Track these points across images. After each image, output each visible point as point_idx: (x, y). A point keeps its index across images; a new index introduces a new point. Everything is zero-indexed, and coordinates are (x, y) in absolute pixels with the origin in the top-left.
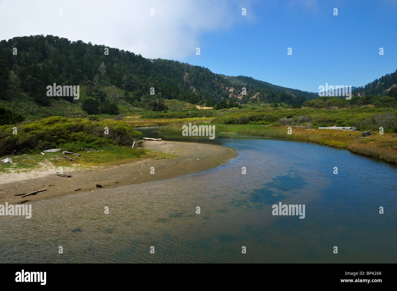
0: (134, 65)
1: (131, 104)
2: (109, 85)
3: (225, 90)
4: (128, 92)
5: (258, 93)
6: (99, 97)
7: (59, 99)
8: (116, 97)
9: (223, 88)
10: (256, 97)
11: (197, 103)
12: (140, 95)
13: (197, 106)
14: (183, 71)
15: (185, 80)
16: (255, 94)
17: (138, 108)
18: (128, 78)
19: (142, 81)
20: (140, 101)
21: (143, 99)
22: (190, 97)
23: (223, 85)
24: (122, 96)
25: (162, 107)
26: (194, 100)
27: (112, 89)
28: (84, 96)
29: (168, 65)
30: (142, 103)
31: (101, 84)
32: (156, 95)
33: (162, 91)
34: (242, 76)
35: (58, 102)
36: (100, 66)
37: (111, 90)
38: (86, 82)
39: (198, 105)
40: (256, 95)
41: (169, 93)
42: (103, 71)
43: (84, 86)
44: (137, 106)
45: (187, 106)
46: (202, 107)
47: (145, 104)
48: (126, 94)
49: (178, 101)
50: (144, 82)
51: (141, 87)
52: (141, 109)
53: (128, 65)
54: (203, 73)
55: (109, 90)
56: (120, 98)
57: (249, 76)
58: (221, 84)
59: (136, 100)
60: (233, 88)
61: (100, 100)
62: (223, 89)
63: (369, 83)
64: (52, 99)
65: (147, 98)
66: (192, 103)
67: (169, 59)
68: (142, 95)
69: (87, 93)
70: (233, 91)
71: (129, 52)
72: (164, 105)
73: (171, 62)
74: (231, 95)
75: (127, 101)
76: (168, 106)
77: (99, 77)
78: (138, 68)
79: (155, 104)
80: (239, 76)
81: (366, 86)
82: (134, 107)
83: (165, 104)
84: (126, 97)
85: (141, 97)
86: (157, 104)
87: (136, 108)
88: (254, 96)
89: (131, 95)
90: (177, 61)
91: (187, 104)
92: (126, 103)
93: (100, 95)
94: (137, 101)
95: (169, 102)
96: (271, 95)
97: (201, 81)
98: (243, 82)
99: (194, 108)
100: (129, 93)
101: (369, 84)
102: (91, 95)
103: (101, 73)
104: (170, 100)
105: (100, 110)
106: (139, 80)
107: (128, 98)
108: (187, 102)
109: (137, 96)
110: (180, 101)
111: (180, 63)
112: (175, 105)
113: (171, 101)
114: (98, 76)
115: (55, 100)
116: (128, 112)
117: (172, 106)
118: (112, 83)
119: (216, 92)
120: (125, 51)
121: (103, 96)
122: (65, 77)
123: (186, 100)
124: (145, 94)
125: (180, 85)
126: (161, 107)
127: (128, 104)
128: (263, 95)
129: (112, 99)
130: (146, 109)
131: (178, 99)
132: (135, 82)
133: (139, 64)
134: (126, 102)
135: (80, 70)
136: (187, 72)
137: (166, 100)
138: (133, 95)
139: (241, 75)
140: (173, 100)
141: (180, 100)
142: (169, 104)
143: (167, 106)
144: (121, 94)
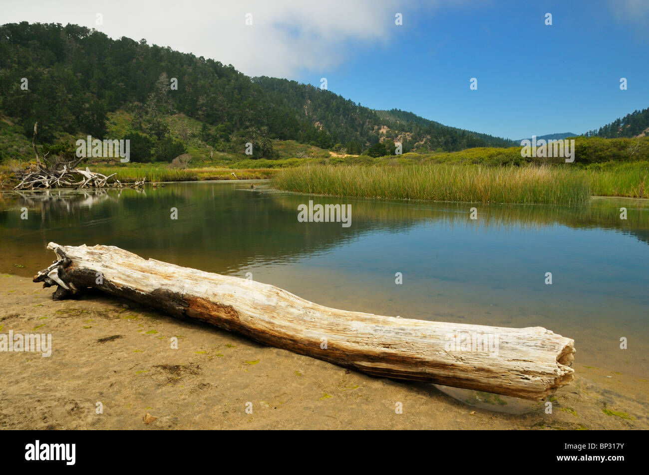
0: (220, 81)
1: (213, 146)
2: (175, 113)
3: (373, 130)
4: (207, 125)
5: (429, 137)
6: (153, 132)
7: (77, 133)
8: (186, 134)
9: (370, 126)
10: (425, 143)
11: (331, 148)
12: (228, 131)
13: (331, 153)
14: (303, 97)
15: (306, 112)
16: (423, 138)
17: (226, 154)
18: (208, 101)
19: (232, 107)
20: (230, 141)
21: (234, 139)
22: (318, 137)
23: (369, 122)
24: (197, 132)
25: (269, 152)
26: (326, 142)
27: (179, 120)
28: (128, 130)
29: (278, 87)
30: (233, 146)
31: (161, 111)
32: (259, 132)
33: (268, 125)
34: (398, 110)
35: (74, 137)
36: (159, 79)
37: (177, 121)
38: (131, 105)
39: (333, 151)
40: (424, 140)
41: (282, 129)
42: (163, 87)
43: (129, 113)
44: (223, 151)
45: (312, 153)
46: (341, 154)
47: (237, 147)
48: (204, 128)
49: (298, 144)
50: (237, 107)
51: (231, 117)
52: (230, 156)
53: (210, 81)
54: (336, 102)
55: (173, 122)
56: (194, 136)
57: (409, 111)
58: (366, 119)
59: (223, 139)
60: (385, 127)
61: (155, 137)
62: (370, 129)
63: (606, 125)
64: (62, 131)
65: (243, 136)
66: (322, 148)
67: (280, 77)
68: (233, 131)
69: (133, 125)
70: (387, 132)
71: (213, 61)
72: (271, 149)
73: (283, 82)
74: (382, 138)
75: (206, 141)
76: (280, 152)
77: (156, 98)
78: (227, 86)
79: (257, 147)
80: (393, 109)
81: (601, 129)
82: (217, 152)
83: (275, 148)
84: (204, 133)
85: (230, 134)
86: (259, 147)
87: (222, 154)
88: (422, 141)
89: (213, 130)
90: (293, 81)
91: (313, 148)
92: (203, 145)
93: (156, 128)
94: (224, 141)
95: (281, 144)
96: (450, 140)
97: (334, 115)
98: (399, 119)
99: (326, 155)
100: (209, 128)
101: (606, 127)
102: (141, 129)
103: (161, 91)
104: (282, 142)
105: (153, 155)
106: (227, 105)
107: (208, 135)
108: (312, 145)
109: (224, 133)
110: (301, 143)
111: (299, 83)
112: (291, 149)
113: (284, 144)
114: (155, 96)
115: (67, 134)
116: (208, 160)
117: (287, 153)
118: (180, 110)
119: (358, 133)
120: (206, 58)
121: (162, 130)
122: (95, 96)
123: (313, 142)
124: (238, 129)
125: (299, 118)
126: (267, 153)
127: (208, 146)
128: (437, 139)
129: (179, 136)
130: (239, 155)
131: (297, 140)
132: (221, 108)
133: (229, 81)
134: (204, 142)
135: (123, 84)
136: (309, 98)
137: (276, 141)
138: (216, 131)
139: (396, 109)
140: (288, 141)
141: (300, 141)
142: (280, 147)
143: (278, 151)
144: (195, 129)
